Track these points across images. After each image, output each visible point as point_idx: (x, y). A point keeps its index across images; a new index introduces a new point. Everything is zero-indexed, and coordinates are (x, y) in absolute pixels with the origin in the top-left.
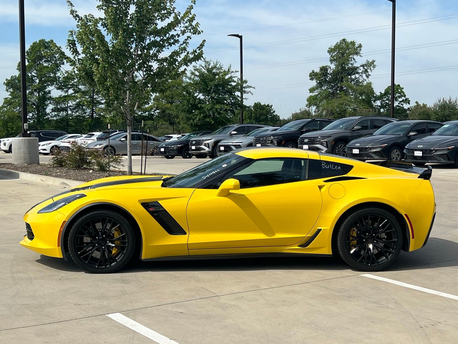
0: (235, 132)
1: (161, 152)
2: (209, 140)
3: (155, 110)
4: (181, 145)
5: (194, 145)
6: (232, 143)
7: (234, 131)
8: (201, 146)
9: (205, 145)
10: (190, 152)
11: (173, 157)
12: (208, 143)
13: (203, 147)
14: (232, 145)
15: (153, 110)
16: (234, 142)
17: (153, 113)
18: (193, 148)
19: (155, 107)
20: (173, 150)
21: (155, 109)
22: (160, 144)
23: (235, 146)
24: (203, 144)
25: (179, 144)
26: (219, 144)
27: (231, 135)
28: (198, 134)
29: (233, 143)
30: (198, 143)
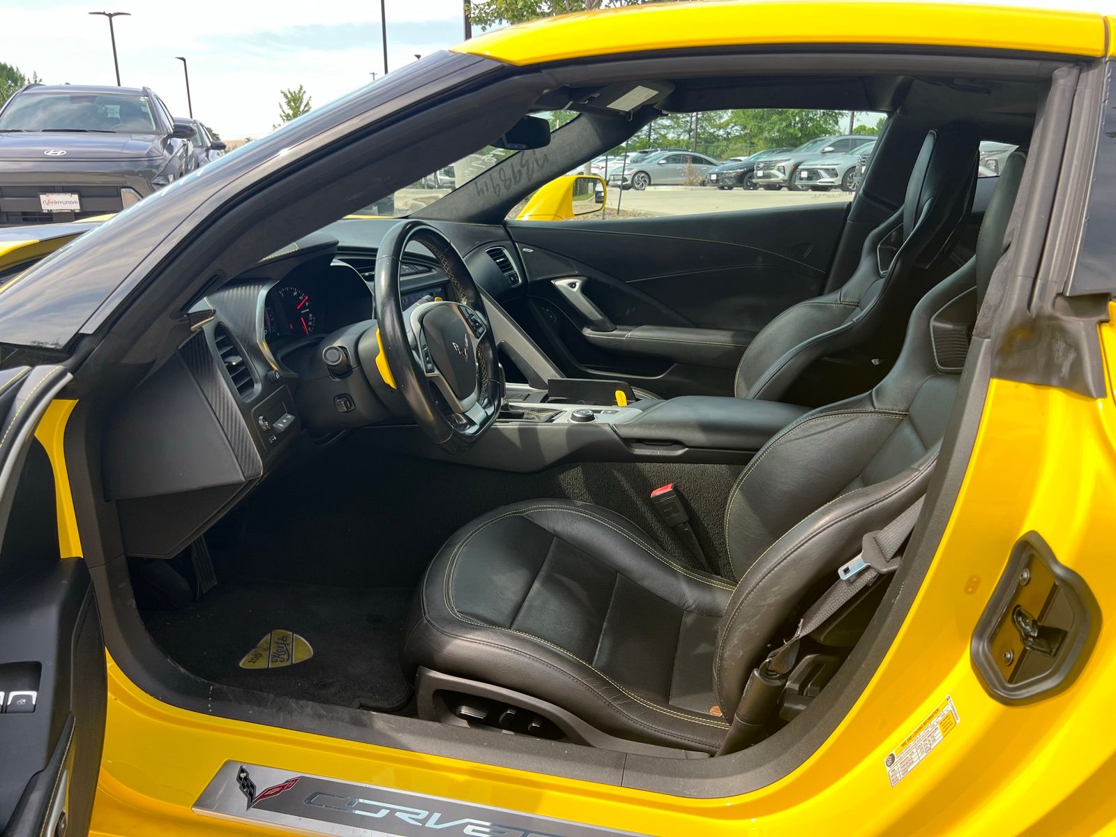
0: (831, 149)
1: (712, 181)
2: (786, 161)
3: (733, 127)
4: (742, 170)
5: (761, 169)
6: (822, 165)
7: (830, 146)
8: (772, 171)
9: (779, 170)
10: (754, 181)
11: (730, 188)
12: (784, 167)
13: (774, 172)
14: (821, 169)
15: (730, 127)
16: (826, 163)
17: (729, 131)
18: (760, 173)
19: (732, 122)
20: (729, 178)
21: (733, 125)
22: (711, 168)
23: (826, 170)
24: (776, 168)
25: (740, 169)
26: (800, 167)
27: (824, 153)
28: (773, 152)
29: (824, 165)
30: (768, 166)
